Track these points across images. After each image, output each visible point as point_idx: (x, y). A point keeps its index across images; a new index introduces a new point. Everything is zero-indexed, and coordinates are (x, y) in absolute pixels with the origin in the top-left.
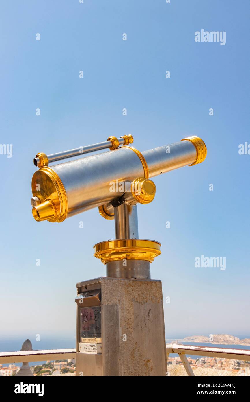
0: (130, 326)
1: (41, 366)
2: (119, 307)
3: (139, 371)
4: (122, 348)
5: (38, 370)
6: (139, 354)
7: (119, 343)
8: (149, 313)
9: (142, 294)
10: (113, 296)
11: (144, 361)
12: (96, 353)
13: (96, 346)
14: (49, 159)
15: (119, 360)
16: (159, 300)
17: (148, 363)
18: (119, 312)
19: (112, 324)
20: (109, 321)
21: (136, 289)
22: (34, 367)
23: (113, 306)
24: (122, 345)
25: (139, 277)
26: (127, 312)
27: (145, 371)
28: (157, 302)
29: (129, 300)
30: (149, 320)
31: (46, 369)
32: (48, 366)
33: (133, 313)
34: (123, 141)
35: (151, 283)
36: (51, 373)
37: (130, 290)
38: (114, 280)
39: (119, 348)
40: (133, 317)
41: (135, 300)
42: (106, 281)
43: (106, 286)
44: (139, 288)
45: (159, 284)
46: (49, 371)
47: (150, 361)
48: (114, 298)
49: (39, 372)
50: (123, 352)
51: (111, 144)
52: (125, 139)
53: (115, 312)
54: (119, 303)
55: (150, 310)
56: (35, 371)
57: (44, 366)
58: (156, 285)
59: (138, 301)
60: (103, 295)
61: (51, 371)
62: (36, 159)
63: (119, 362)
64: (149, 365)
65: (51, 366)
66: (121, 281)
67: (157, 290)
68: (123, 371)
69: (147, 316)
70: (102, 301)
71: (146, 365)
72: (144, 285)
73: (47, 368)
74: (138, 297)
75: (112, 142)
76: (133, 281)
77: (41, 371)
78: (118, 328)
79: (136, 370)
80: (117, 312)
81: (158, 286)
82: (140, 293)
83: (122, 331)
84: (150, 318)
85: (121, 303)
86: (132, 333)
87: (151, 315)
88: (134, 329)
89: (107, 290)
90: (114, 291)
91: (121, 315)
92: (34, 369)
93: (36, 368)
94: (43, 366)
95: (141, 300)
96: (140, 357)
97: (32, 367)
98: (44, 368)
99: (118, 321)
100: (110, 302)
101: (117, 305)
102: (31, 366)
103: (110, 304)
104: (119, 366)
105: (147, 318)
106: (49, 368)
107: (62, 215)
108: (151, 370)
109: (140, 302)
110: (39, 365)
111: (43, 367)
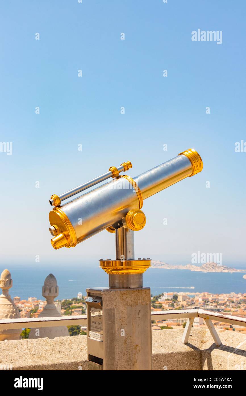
0: (124, 323)
1: (70, 300)
2: (116, 310)
3: (130, 352)
4: (118, 338)
5: (67, 305)
6: (130, 341)
7: (115, 335)
8: (139, 313)
9: (134, 299)
10: (111, 303)
11: (134, 345)
12: (100, 340)
13: (100, 335)
14: (61, 199)
15: (115, 346)
16: (147, 302)
17: (137, 347)
18: (116, 314)
19: (110, 322)
20: (108, 320)
21: (129, 297)
22: (61, 301)
23: (111, 310)
24: (117, 336)
25: (132, 286)
26: (122, 313)
27: (135, 352)
28: (146, 304)
29: (124, 305)
30: (139, 318)
31: (77, 305)
32: (79, 301)
33: (126, 314)
34: (123, 169)
35: (142, 291)
36: (84, 309)
37: (124, 297)
38: (112, 292)
39: (115, 338)
40: (126, 316)
41: (128, 304)
42: (106, 293)
43: (106, 296)
44: (131, 295)
45: (148, 291)
46: (81, 307)
47: (139, 345)
48: (112, 304)
49: (68, 308)
50: (118, 340)
51: (112, 174)
52: (124, 167)
53: (113, 314)
54: (116, 307)
55: (139, 311)
56: (64, 306)
57: (75, 300)
58: (146, 292)
59: (131, 305)
60: (103, 303)
61: (83, 306)
62: (51, 200)
63: (115, 347)
64: (137, 348)
65: (83, 300)
66: (117, 292)
67: (147, 296)
68: (118, 353)
69: (137, 315)
70: (103, 307)
71: (135, 348)
72: (136, 292)
73: (79, 303)
74: (131, 302)
75: (112, 172)
76: (127, 290)
77: (71, 306)
78: (115, 325)
79: (128, 351)
80: (114, 314)
81: (147, 292)
82: (132, 299)
83: (118, 326)
84: (139, 316)
85: (117, 308)
86: (126, 327)
87: (140, 314)
88: (127, 324)
89: (106, 299)
90: (112, 299)
91: (117, 316)
92: (61, 304)
93: (64, 302)
94: (73, 300)
95: (133, 304)
96: (131, 344)
97: (59, 301)
98: (75, 303)
99: (115, 319)
100: (109, 307)
101: (114, 309)
102: (57, 301)
103: (109, 308)
104: (115, 350)
105: (138, 316)
106: (81, 303)
107: (73, 243)
108: (139, 351)
109: (132, 306)
110: (68, 300)
111: (73, 302)
